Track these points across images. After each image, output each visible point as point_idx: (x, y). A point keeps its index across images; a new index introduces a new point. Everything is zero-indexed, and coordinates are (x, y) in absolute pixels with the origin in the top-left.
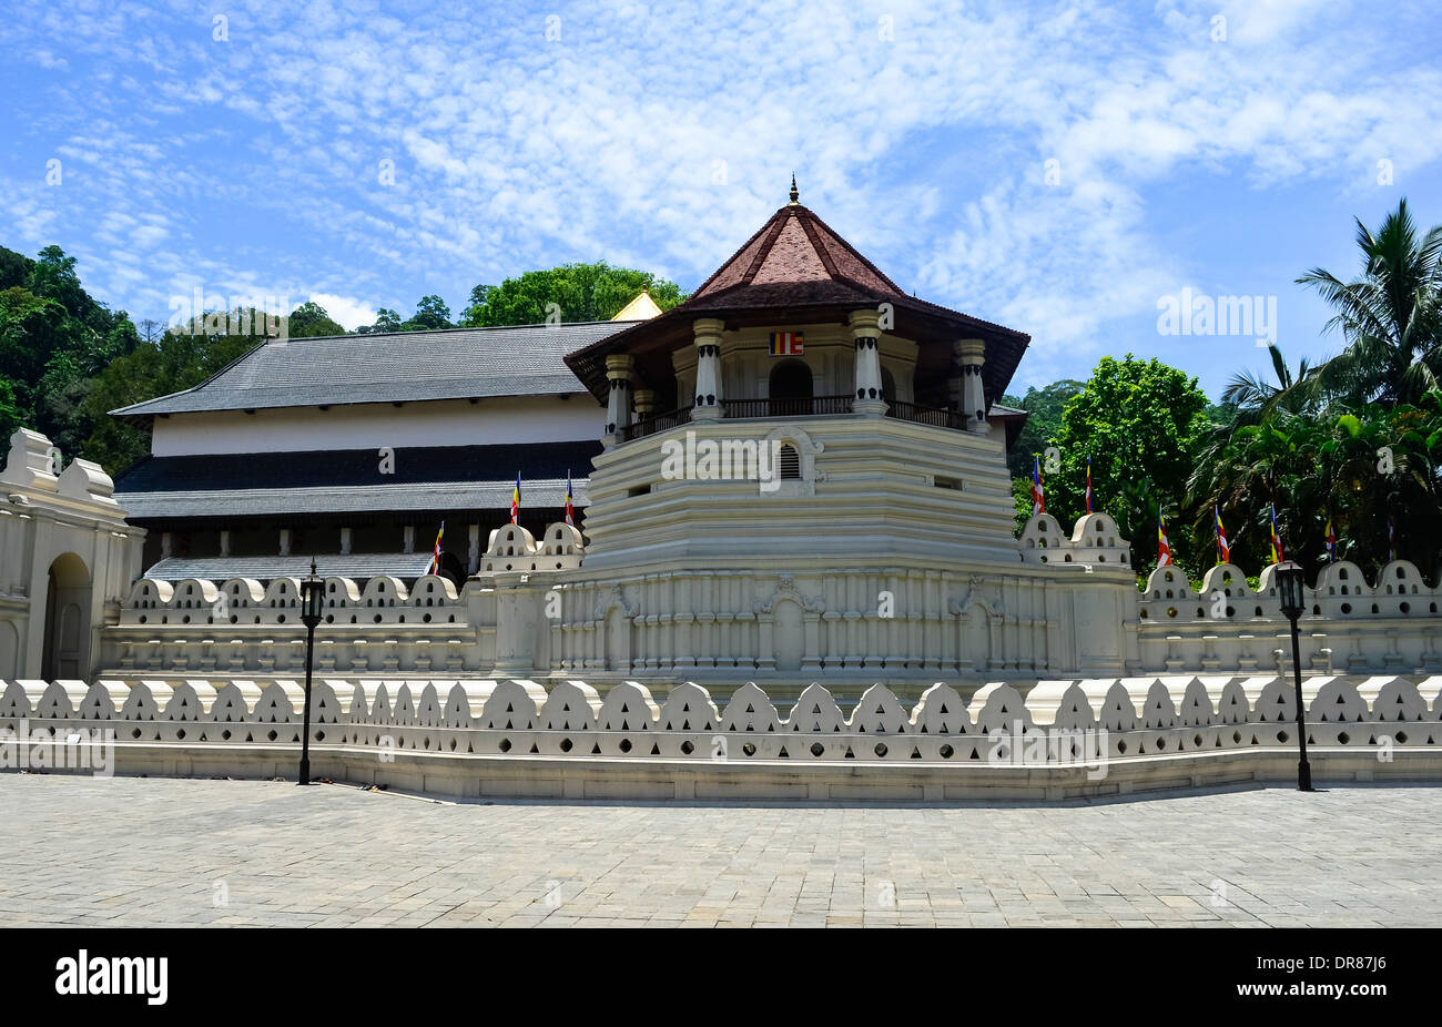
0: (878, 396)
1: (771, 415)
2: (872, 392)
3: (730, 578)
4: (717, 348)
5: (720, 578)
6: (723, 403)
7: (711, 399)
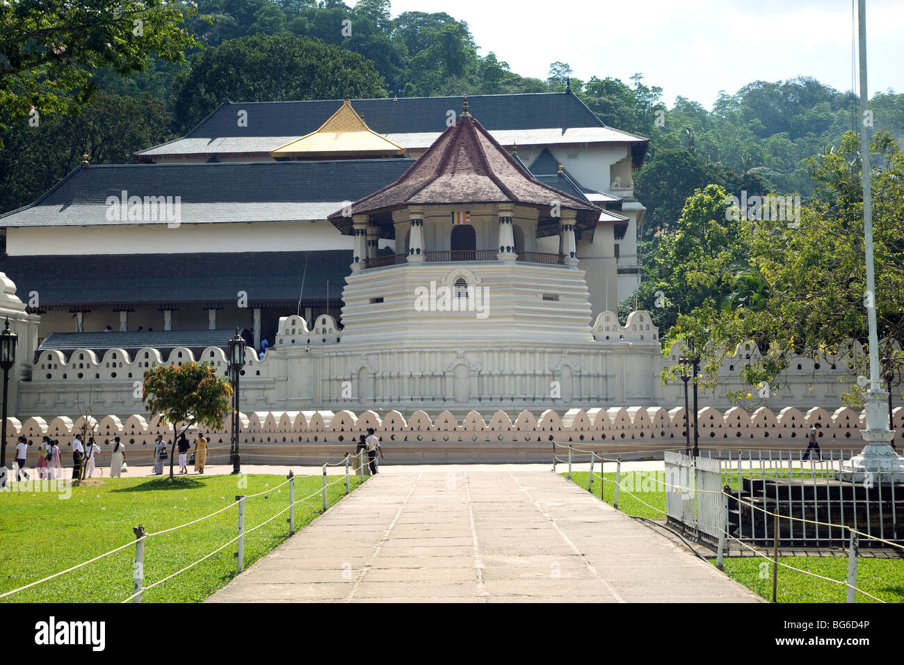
0: (511, 250)
1: (452, 260)
2: (508, 248)
3: (430, 352)
4: (421, 220)
5: (424, 352)
6: (425, 253)
7: (418, 251)
